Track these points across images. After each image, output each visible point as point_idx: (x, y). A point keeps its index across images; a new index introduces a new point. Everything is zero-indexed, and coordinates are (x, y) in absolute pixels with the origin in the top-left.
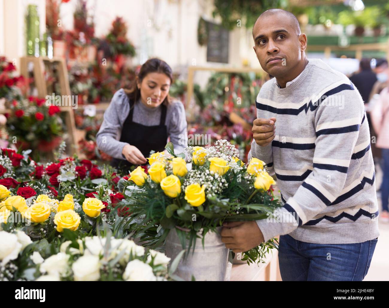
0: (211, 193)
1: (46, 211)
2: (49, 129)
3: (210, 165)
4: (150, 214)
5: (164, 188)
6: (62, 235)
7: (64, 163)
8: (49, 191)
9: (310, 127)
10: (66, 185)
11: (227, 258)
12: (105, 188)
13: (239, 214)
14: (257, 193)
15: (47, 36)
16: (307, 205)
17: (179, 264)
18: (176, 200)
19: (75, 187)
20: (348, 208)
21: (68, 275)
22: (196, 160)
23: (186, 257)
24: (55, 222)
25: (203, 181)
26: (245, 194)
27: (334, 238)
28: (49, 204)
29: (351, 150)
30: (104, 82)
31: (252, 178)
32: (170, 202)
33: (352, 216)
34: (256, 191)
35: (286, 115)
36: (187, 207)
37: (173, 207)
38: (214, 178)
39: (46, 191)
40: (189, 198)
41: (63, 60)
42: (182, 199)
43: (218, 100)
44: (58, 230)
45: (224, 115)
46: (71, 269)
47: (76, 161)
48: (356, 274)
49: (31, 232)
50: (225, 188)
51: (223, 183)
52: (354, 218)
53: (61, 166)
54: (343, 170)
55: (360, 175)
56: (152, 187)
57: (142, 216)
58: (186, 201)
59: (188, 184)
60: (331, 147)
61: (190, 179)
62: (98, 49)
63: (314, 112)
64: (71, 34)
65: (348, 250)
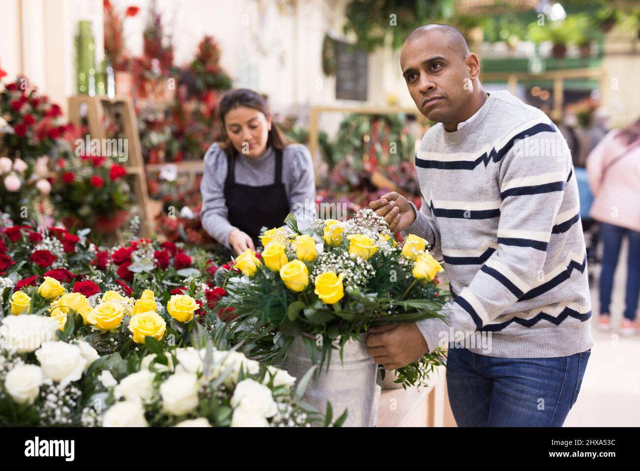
0: (352, 285)
1: (118, 314)
2: (111, 200)
3: (349, 245)
4: (265, 315)
5: (284, 278)
6: (140, 348)
7: (138, 246)
8: (118, 287)
9: (492, 186)
10: (142, 278)
11: (374, 378)
12: (198, 282)
13: (391, 314)
14: (417, 284)
15: (106, 66)
16: (487, 297)
17: (308, 387)
18: (302, 296)
19: (154, 281)
20: (549, 305)
21: (154, 401)
22: (330, 239)
23: (316, 378)
24: (131, 328)
25: (340, 268)
26: (400, 286)
27: (527, 350)
28: (121, 304)
29: (552, 217)
30: (188, 131)
31: (409, 263)
32: (294, 299)
33: (554, 318)
34: (415, 281)
35: (456, 170)
36: (318, 306)
37: (298, 305)
38: (356, 264)
39: (114, 286)
40: (320, 292)
41: (129, 100)
42: (311, 294)
43: (354, 155)
44: (135, 341)
45: (364, 176)
46: (158, 393)
47: (155, 243)
48: (561, 402)
49: (97, 343)
50: (371, 277)
51: (369, 271)
52: (557, 321)
53: (133, 251)
54: (541, 246)
55: (565, 257)
56: (268, 277)
57: (251, 320)
58: (317, 296)
59: (318, 272)
60: (523, 214)
61: (322, 265)
62: (179, 83)
63: (498, 164)
64: (139, 63)
65: (549, 367)
